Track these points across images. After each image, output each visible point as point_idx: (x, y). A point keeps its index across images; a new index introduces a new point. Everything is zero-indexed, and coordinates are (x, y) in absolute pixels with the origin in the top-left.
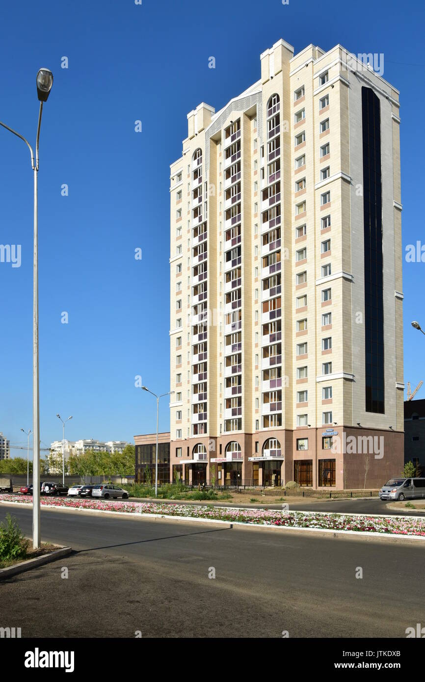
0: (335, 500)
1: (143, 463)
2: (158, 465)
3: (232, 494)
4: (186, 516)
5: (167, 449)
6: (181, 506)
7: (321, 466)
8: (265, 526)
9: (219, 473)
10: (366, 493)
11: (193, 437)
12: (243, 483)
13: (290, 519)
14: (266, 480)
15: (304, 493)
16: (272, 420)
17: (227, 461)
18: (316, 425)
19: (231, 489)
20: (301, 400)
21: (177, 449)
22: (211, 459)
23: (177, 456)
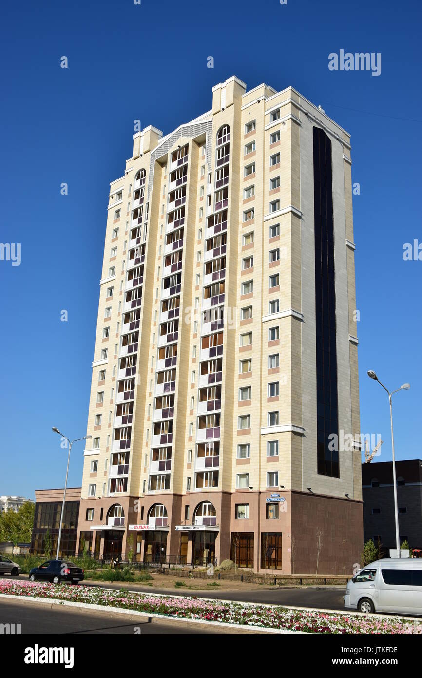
0: (281, 588)
1: (42, 527)
2: (62, 530)
3: (153, 575)
4: (92, 603)
5: (75, 510)
6: (87, 589)
7: (264, 542)
8: (193, 620)
9: (139, 544)
10: (319, 579)
11: (109, 496)
12: (168, 561)
13: (225, 611)
14: (197, 557)
15: (242, 576)
16: (206, 479)
17: (150, 529)
18: (259, 488)
19: (152, 567)
20: (242, 455)
21: (88, 510)
22: (130, 525)
23: (87, 519)
